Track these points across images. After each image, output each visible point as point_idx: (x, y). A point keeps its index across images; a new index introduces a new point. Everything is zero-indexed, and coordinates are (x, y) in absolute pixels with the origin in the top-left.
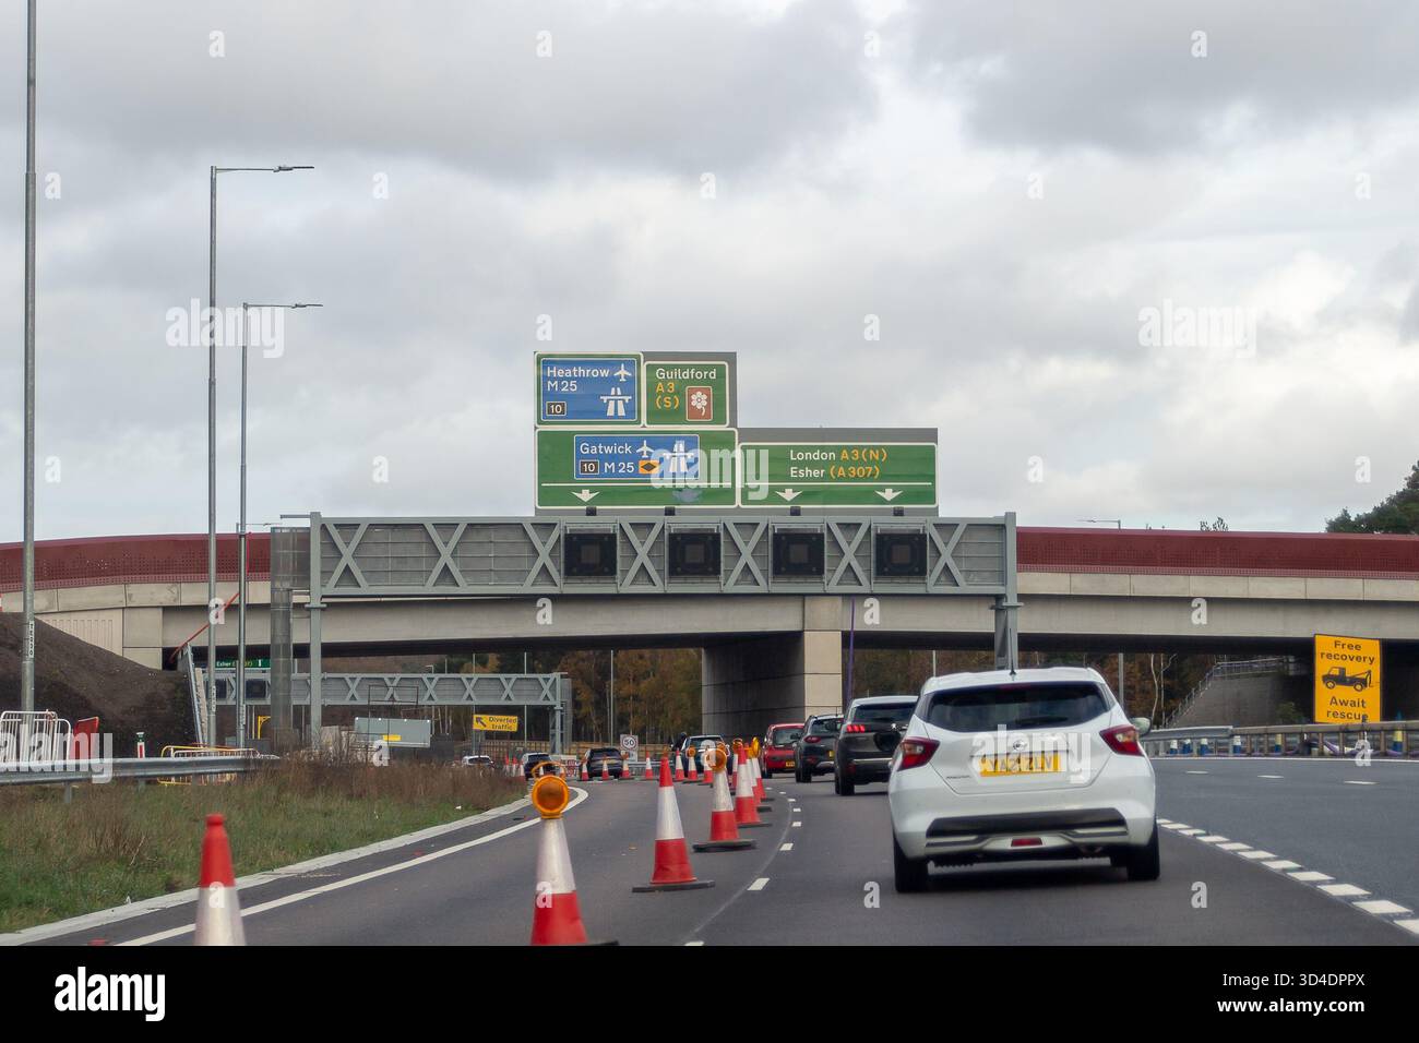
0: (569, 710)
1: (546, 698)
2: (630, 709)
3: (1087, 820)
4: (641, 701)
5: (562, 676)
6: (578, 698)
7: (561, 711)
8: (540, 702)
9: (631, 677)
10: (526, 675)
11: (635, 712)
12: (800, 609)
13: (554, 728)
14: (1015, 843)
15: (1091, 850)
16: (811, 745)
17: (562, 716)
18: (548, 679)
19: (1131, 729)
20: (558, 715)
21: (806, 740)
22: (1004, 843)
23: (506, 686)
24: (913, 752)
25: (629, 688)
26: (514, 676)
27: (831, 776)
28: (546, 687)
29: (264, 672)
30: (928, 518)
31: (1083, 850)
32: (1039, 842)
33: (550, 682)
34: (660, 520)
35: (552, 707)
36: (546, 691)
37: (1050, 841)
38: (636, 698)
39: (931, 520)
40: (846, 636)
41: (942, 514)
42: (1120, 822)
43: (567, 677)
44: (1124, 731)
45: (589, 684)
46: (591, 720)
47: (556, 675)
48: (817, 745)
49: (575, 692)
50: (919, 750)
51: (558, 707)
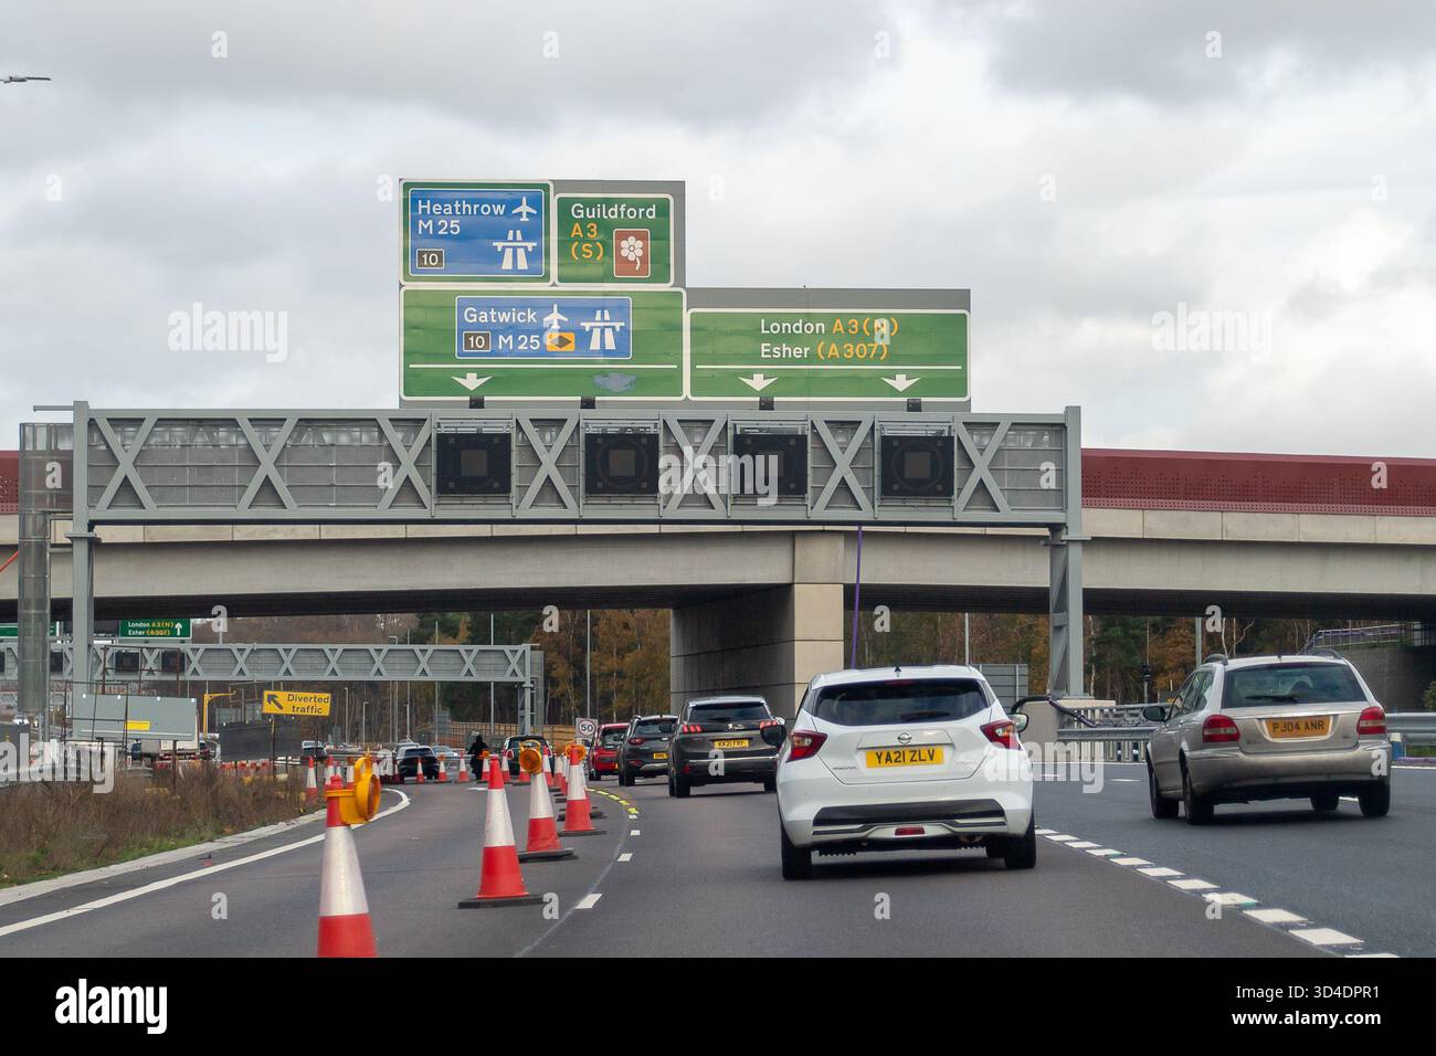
0: (541, 688)
1: (514, 673)
2: (613, 687)
3: (968, 810)
4: (625, 678)
5: (533, 649)
6: (554, 674)
7: (532, 689)
8: (507, 678)
9: (615, 650)
10: (492, 647)
11: (619, 690)
12: (789, 555)
13: (523, 708)
14: (898, 832)
15: (971, 840)
16: (635, 747)
17: (532, 695)
18: (516, 651)
19: (1011, 724)
20: (528, 693)
21: (630, 742)
22: (888, 832)
23: (465, 658)
24: (801, 745)
25: (611, 663)
26: (476, 648)
27: (665, 778)
28: (514, 660)
29: (183, 642)
30: (956, 414)
31: (963, 839)
32: (922, 831)
33: (519, 654)
34: (574, 415)
35: (522, 683)
36: (514, 665)
37: (932, 830)
38: (621, 675)
39: (963, 417)
40: (849, 591)
41: (974, 410)
42: (1000, 812)
43: (540, 649)
44: (1004, 725)
45: (567, 658)
46: (569, 700)
47: (526, 647)
48: (642, 747)
49: (548, 668)
50: (807, 742)
51: (528, 684)
